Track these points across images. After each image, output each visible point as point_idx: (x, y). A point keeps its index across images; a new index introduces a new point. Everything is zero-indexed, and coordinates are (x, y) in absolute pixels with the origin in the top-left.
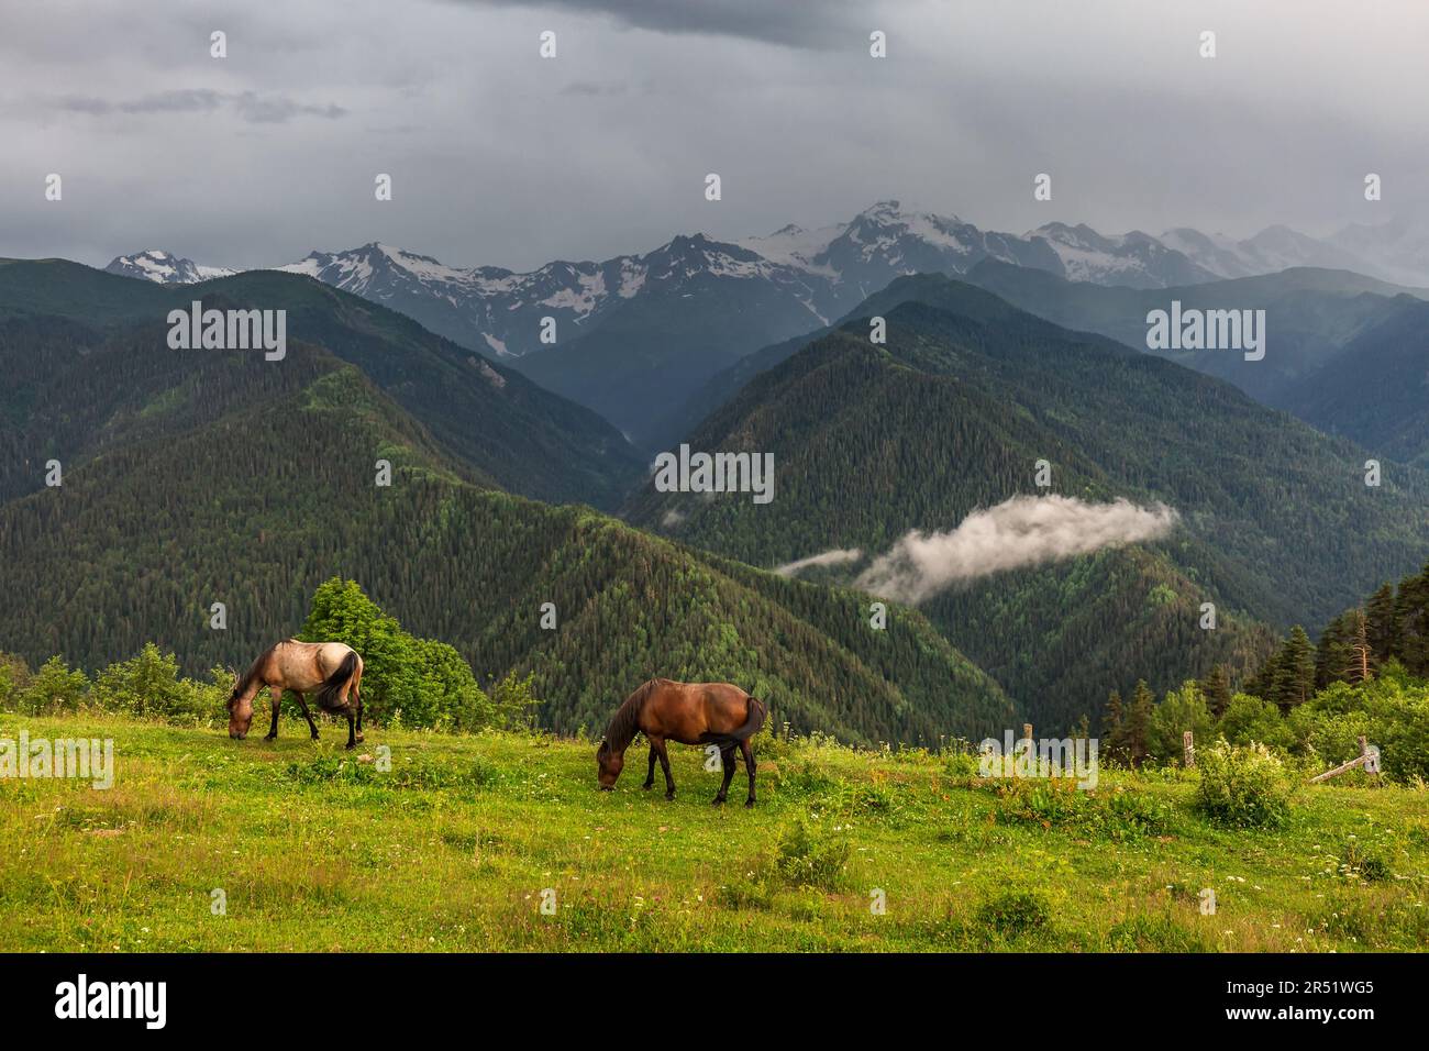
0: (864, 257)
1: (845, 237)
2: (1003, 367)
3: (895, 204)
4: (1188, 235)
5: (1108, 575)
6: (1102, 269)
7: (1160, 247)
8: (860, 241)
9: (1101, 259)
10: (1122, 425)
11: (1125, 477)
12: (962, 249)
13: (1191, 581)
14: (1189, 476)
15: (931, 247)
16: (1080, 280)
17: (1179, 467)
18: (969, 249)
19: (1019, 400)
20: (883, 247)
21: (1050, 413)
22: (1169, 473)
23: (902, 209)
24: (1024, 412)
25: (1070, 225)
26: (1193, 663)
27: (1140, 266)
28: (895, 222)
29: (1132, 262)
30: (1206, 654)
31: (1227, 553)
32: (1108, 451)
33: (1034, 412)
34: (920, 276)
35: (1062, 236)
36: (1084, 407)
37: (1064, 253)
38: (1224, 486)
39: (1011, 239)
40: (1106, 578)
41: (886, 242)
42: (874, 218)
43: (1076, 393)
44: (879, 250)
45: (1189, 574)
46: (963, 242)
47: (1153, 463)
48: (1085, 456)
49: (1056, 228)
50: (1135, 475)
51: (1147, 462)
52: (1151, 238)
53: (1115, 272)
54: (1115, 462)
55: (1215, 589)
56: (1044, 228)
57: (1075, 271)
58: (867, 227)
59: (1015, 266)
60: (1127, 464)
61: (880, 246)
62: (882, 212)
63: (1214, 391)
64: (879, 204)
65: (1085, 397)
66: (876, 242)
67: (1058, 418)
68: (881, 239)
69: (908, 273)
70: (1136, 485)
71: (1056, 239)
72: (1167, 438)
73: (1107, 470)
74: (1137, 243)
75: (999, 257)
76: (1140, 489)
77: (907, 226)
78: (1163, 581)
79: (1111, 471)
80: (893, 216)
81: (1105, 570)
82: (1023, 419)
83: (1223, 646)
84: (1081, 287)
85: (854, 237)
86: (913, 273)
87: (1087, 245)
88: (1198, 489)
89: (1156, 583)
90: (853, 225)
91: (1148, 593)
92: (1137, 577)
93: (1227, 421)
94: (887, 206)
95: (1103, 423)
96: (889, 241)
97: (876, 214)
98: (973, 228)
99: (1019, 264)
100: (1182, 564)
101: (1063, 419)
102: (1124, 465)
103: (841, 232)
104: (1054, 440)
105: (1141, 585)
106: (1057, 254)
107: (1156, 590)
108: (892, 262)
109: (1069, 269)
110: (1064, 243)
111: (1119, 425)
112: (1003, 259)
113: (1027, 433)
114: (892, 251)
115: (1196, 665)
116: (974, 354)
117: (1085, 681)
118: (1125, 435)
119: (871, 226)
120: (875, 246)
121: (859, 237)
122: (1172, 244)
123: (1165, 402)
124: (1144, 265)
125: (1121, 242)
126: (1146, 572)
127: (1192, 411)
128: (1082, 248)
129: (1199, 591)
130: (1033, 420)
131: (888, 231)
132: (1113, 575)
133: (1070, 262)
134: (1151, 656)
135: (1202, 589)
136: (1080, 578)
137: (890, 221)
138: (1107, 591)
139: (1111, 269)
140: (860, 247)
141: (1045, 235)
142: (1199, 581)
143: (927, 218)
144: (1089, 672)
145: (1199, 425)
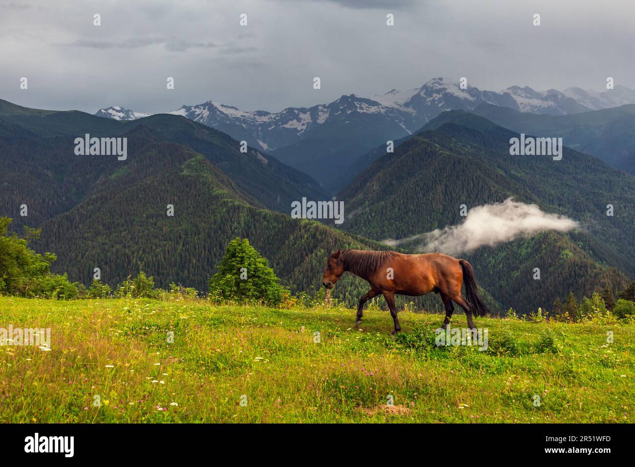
0: (427, 103)
1: (419, 94)
2: (491, 152)
3: (441, 79)
4: (578, 91)
5: (541, 245)
6: (536, 107)
7: (563, 96)
8: (425, 96)
9: (536, 102)
10: (546, 177)
11: (548, 201)
12: (471, 99)
13: (580, 248)
14: (578, 200)
15: (457, 98)
16: (526, 112)
17: (573, 196)
18: (475, 99)
19: (499, 167)
20: (436, 99)
21: (513, 172)
22: (568, 199)
23: (444, 81)
24: (501, 172)
25: (521, 87)
26: (581, 285)
27: (554, 105)
28: (441, 87)
29: (551, 103)
30: (587, 281)
31: (595, 235)
32: (540, 189)
33: (506, 172)
34: (452, 111)
35: (517, 92)
36: (529, 170)
37: (519, 100)
38: (594, 204)
39: (494, 94)
40: (540, 247)
41: (437, 96)
42: (431, 86)
43: (525, 163)
44: (434, 100)
45: (579, 245)
46: (472, 95)
47: (561, 195)
48: (529, 191)
49: (515, 89)
50: (552, 200)
51: (558, 194)
52: (559, 92)
53: (542, 108)
54: (543, 194)
55: (591, 252)
56: (509, 89)
57: (524, 108)
58: (428, 90)
59: (496, 106)
60: (549, 195)
61: (434, 98)
62: (435, 83)
63: (589, 161)
64: (434, 79)
65: (529, 164)
66: (432, 96)
67: (517, 174)
68: (434, 95)
69: (447, 110)
70: (553, 205)
71: (515, 93)
72: (568, 183)
73: (539, 198)
74: (552, 95)
75: (488, 102)
76: (555, 206)
77: (446, 89)
78: (567, 248)
79: (541, 198)
80: (440, 84)
81: (540, 243)
82: (501, 175)
83: (595, 278)
84: (527, 115)
85: (422, 94)
86: (449, 110)
87: (530, 96)
88: (582, 207)
89: (564, 249)
90: (422, 89)
91: (560, 254)
92: (555, 246)
93: (596, 175)
94: (437, 80)
95: (537, 176)
96: (438, 96)
97: (432, 84)
98: (476, 89)
99: (498, 105)
100: (575, 241)
101: (519, 175)
102: (547, 196)
103: (415, 93)
104: (515, 184)
105: (557, 250)
106: (515, 101)
107: (564, 252)
108: (440, 105)
109: (521, 107)
110: (519, 95)
111: (545, 177)
112: (490, 103)
113: (503, 181)
114: (440, 100)
115: (583, 286)
116: (478, 146)
117: (531, 293)
118: (548, 182)
119: (430, 89)
120: (432, 98)
121: (425, 94)
122: (570, 95)
123: (567, 167)
124: (555, 104)
125: (545, 95)
126: (559, 244)
127: (579, 171)
128: (527, 97)
129: (584, 253)
130: (506, 176)
131: (438, 91)
132: (544, 246)
133: (521, 104)
134: (561, 282)
135: (585, 252)
136: (528, 247)
137: (439, 87)
138: (540, 253)
139: (540, 106)
140: (425, 99)
141: (510, 91)
142: (583, 248)
143: (456, 85)
144: (532, 289)
145: (582, 177)
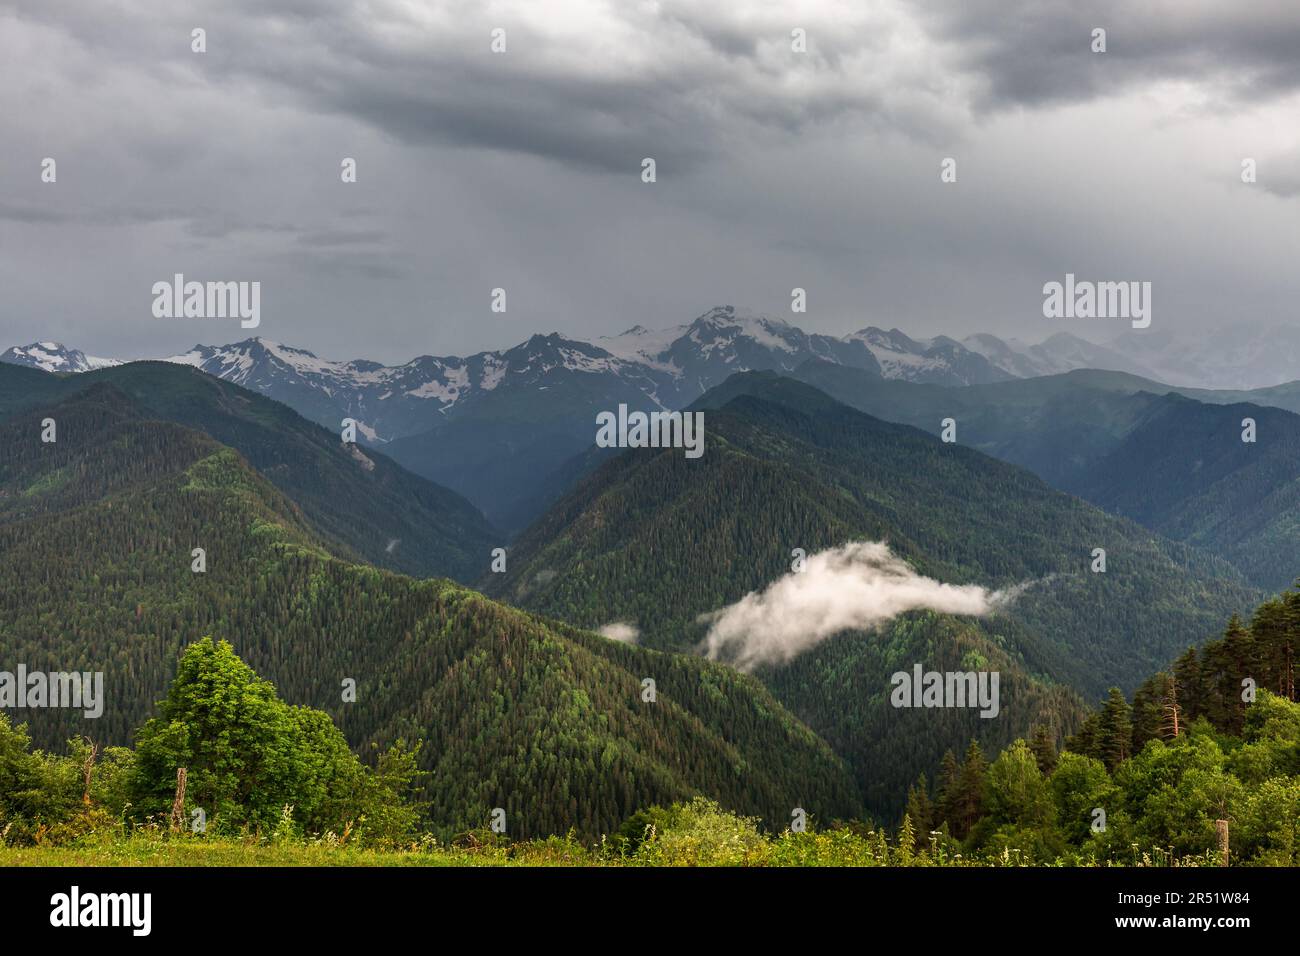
0: (702, 355)
1: (686, 338)
2: (828, 454)
3: (730, 309)
4: (987, 340)
5: (926, 642)
6: (913, 369)
7: (963, 350)
8: (699, 341)
9: (911, 359)
10: (934, 506)
11: (937, 554)
12: (789, 349)
13: (999, 647)
14: (994, 553)
15: (761, 347)
16: (894, 378)
17: (985, 545)
18: (796, 349)
19: (842, 484)
20: (721, 347)
21: (870, 495)
22: (976, 550)
23: (737, 314)
24: (846, 494)
25: (884, 330)
26: (1003, 723)
27: (946, 366)
28: (731, 324)
29: (932, 364)
30: (1014, 714)
31: (1029, 623)
32: (922, 530)
33: (856, 495)
34: (753, 372)
35: (877, 339)
36: (900, 490)
37: (881, 354)
38: (1026, 562)
39: (832, 341)
40: (924, 645)
41: (721, 342)
42: (711, 321)
43: (893, 478)
44: (716, 348)
45: (997, 641)
46: (791, 343)
47: (962, 541)
48: (902, 534)
49: (873, 332)
50: (946, 551)
51: (957, 539)
52: (955, 342)
53: (925, 372)
54: (928, 540)
55: (1020, 655)
56: (861, 332)
57: (889, 370)
58: (705, 329)
59: (837, 364)
60: (940, 542)
61: (717, 346)
62: (718, 316)
63: (1013, 477)
64: (716, 309)
65: (901, 480)
66: (713, 342)
67: (877, 500)
68: (718, 340)
69: (742, 370)
70: (946, 560)
71: (872, 341)
72: (974, 518)
73: (921, 546)
74: (942, 347)
75: (822, 357)
76: (951, 564)
77: (741, 329)
78: (974, 648)
79: (925, 548)
80: (729, 319)
81: (923, 637)
82: (845, 500)
83: (1029, 707)
84: (897, 384)
85: (694, 338)
86: (747, 370)
87: (900, 348)
88: (1002, 564)
89: (968, 649)
90: (693, 327)
91: (961, 659)
92: (952, 644)
93: (1026, 503)
94: (724, 311)
95: (917, 504)
96: (725, 342)
97: (714, 318)
98: (798, 330)
99: (840, 363)
100: (990, 632)
101: (882, 501)
102: (936, 543)
103: (681, 334)
104: (874, 519)
105: (955, 651)
106: (873, 355)
107: (969, 656)
108: (728, 360)
109: (884, 368)
110: (880, 345)
111: (931, 506)
112: (826, 359)
113: (850, 513)
114: (728, 350)
115: (1006, 723)
116: (803, 443)
117: (906, 740)
118: (936, 515)
119: (709, 328)
120: (713, 346)
121: (698, 337)
122: (973, 347)
123: (972, 486)
124: (949, 365)
125: (929, 346)
126: (959, 639)
127: (994, 495)
128: (895, 349)
129: (1007, 656)
130: (856, 502)
131: (725, 333)
132: (930, 642)
133: (885, 362)
134: (965, 717)
135: (1008, 654)
136: (900, 646)
137: (726, 324)
138: (925, 657)
139: (921, 368)
140: (699, 347)
141: (862, 338)
142: (1005, 647)
143: (759, 321)
144: (910, 732)
145: (1001, 507)
